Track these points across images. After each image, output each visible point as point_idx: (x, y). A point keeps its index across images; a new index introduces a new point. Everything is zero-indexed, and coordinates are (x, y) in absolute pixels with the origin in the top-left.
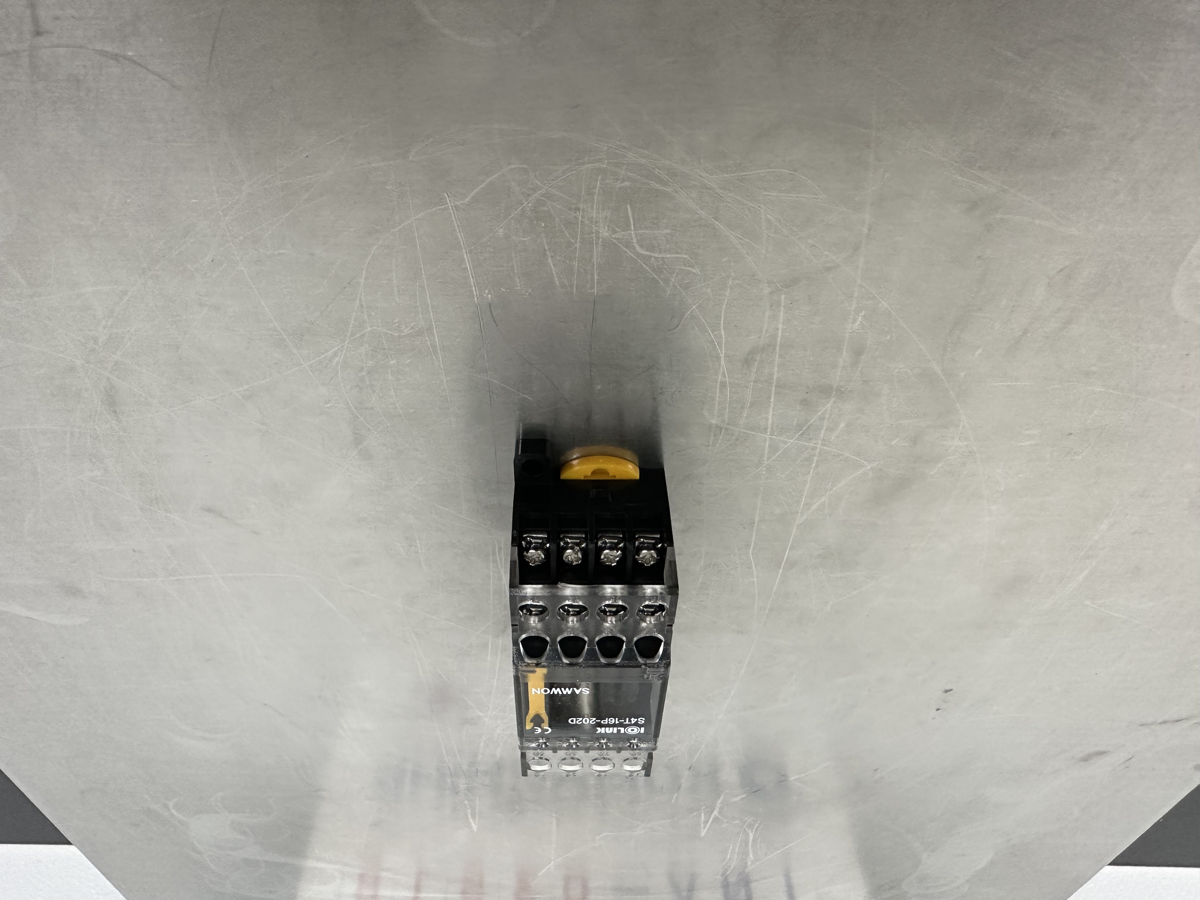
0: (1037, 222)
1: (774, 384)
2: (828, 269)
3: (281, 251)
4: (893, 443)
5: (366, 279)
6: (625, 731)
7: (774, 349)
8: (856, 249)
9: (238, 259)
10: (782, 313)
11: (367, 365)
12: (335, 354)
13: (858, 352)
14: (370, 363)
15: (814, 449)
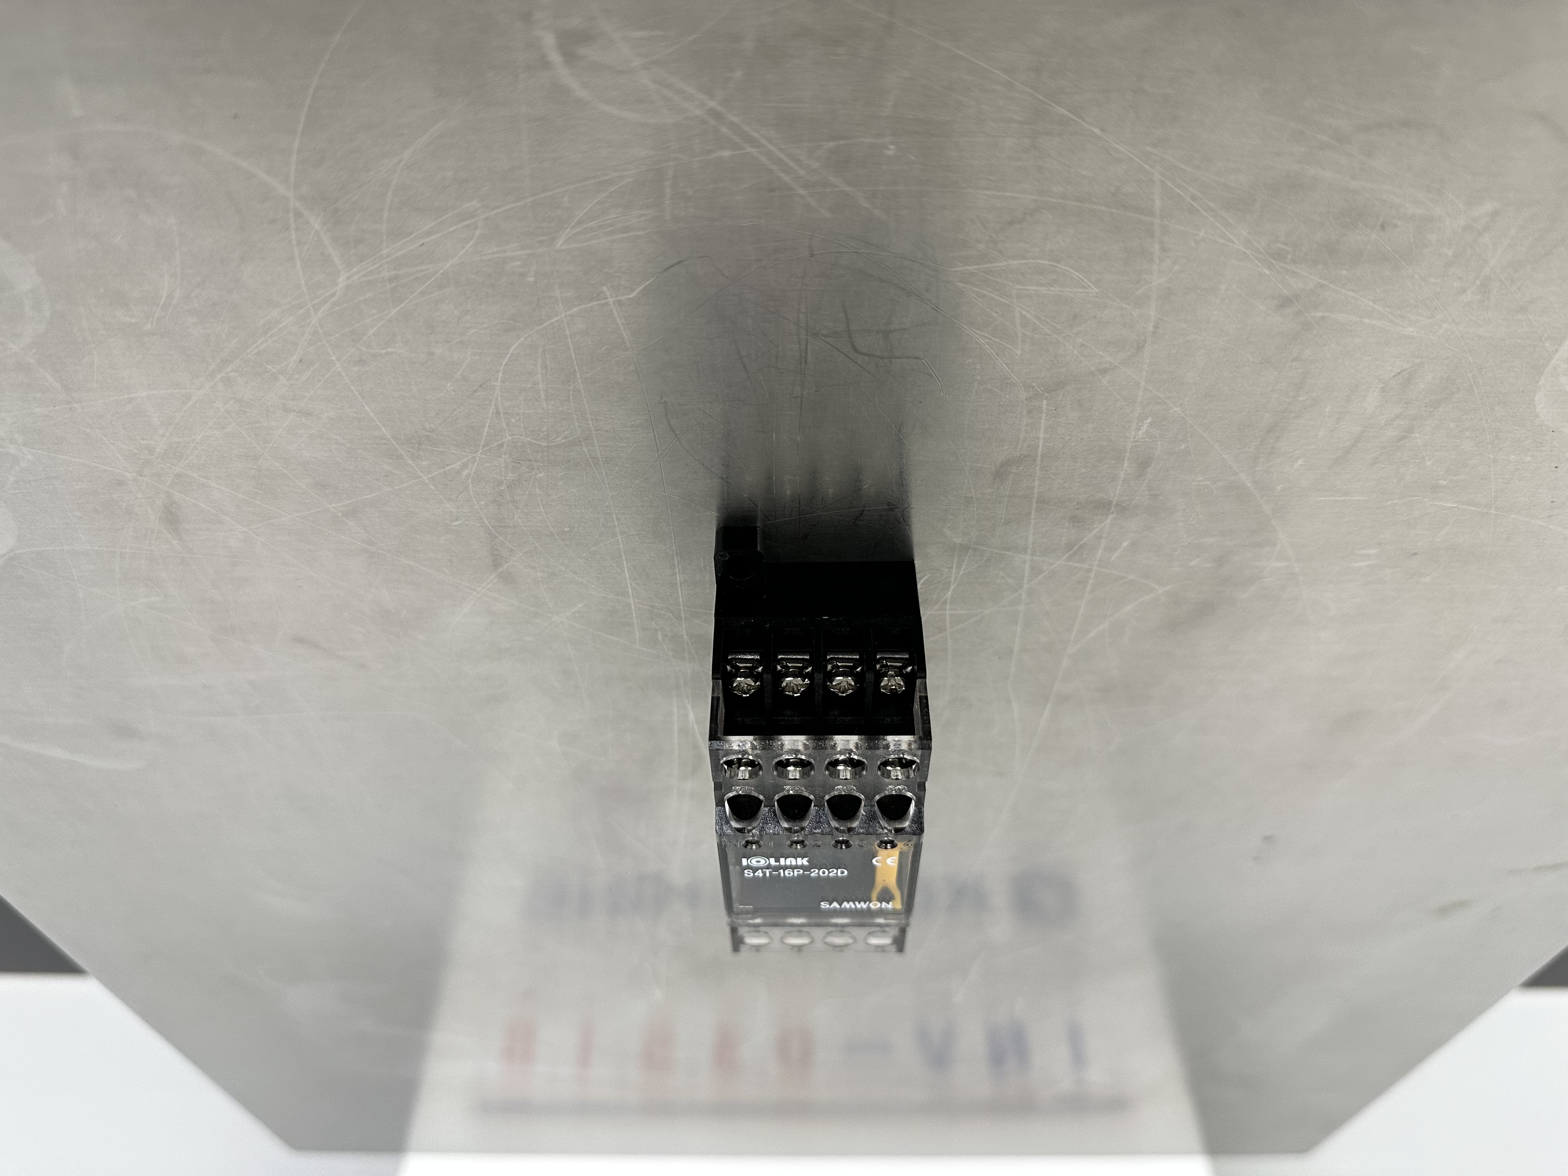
0: (1366, 321)
1: (1034, 500)
2: (1104, 372)
3: (389, 350)
4: (1192, 563)
5: (503, 382)
6: (769, 860)
7: (1035, 460)
8: (1140, 348)
9: (334, 358)
10: (1043, 421)
11: (507, 478)
12: (465, 466)
13: (1143, 464)
14: (511, 476)
15: (1089, 570)
